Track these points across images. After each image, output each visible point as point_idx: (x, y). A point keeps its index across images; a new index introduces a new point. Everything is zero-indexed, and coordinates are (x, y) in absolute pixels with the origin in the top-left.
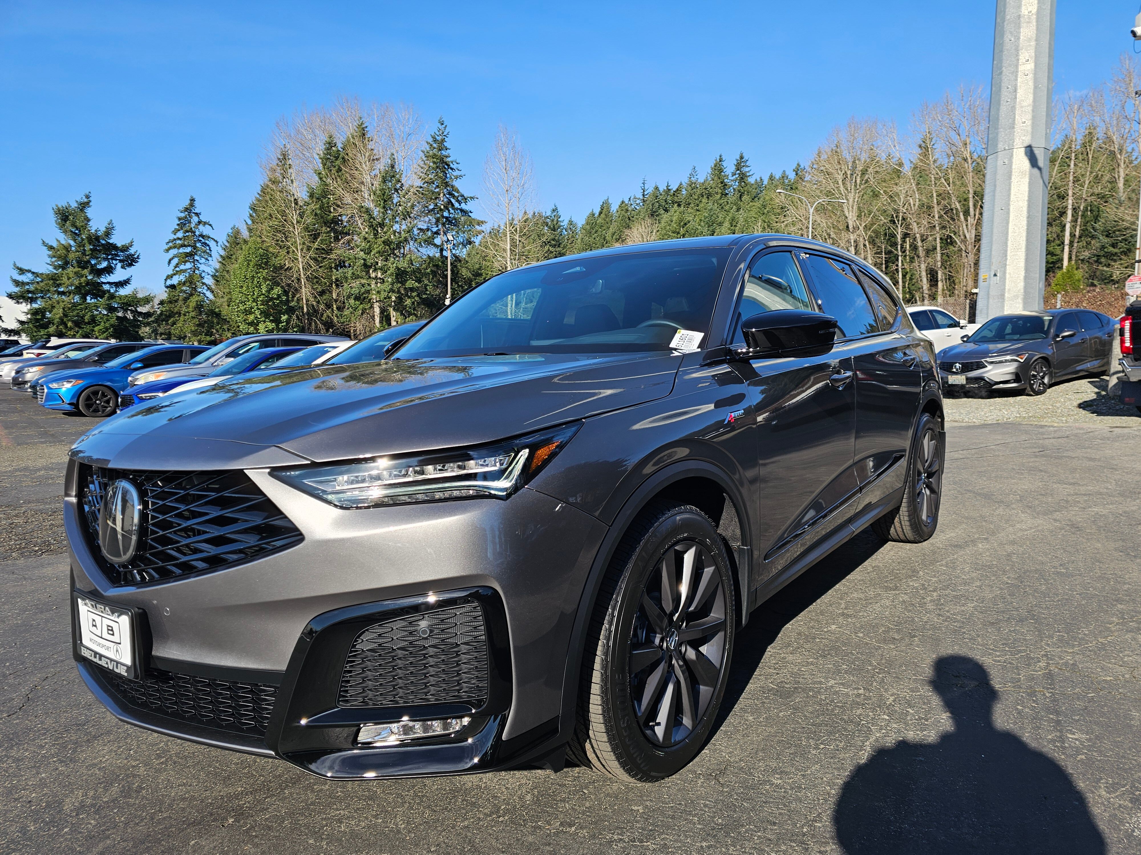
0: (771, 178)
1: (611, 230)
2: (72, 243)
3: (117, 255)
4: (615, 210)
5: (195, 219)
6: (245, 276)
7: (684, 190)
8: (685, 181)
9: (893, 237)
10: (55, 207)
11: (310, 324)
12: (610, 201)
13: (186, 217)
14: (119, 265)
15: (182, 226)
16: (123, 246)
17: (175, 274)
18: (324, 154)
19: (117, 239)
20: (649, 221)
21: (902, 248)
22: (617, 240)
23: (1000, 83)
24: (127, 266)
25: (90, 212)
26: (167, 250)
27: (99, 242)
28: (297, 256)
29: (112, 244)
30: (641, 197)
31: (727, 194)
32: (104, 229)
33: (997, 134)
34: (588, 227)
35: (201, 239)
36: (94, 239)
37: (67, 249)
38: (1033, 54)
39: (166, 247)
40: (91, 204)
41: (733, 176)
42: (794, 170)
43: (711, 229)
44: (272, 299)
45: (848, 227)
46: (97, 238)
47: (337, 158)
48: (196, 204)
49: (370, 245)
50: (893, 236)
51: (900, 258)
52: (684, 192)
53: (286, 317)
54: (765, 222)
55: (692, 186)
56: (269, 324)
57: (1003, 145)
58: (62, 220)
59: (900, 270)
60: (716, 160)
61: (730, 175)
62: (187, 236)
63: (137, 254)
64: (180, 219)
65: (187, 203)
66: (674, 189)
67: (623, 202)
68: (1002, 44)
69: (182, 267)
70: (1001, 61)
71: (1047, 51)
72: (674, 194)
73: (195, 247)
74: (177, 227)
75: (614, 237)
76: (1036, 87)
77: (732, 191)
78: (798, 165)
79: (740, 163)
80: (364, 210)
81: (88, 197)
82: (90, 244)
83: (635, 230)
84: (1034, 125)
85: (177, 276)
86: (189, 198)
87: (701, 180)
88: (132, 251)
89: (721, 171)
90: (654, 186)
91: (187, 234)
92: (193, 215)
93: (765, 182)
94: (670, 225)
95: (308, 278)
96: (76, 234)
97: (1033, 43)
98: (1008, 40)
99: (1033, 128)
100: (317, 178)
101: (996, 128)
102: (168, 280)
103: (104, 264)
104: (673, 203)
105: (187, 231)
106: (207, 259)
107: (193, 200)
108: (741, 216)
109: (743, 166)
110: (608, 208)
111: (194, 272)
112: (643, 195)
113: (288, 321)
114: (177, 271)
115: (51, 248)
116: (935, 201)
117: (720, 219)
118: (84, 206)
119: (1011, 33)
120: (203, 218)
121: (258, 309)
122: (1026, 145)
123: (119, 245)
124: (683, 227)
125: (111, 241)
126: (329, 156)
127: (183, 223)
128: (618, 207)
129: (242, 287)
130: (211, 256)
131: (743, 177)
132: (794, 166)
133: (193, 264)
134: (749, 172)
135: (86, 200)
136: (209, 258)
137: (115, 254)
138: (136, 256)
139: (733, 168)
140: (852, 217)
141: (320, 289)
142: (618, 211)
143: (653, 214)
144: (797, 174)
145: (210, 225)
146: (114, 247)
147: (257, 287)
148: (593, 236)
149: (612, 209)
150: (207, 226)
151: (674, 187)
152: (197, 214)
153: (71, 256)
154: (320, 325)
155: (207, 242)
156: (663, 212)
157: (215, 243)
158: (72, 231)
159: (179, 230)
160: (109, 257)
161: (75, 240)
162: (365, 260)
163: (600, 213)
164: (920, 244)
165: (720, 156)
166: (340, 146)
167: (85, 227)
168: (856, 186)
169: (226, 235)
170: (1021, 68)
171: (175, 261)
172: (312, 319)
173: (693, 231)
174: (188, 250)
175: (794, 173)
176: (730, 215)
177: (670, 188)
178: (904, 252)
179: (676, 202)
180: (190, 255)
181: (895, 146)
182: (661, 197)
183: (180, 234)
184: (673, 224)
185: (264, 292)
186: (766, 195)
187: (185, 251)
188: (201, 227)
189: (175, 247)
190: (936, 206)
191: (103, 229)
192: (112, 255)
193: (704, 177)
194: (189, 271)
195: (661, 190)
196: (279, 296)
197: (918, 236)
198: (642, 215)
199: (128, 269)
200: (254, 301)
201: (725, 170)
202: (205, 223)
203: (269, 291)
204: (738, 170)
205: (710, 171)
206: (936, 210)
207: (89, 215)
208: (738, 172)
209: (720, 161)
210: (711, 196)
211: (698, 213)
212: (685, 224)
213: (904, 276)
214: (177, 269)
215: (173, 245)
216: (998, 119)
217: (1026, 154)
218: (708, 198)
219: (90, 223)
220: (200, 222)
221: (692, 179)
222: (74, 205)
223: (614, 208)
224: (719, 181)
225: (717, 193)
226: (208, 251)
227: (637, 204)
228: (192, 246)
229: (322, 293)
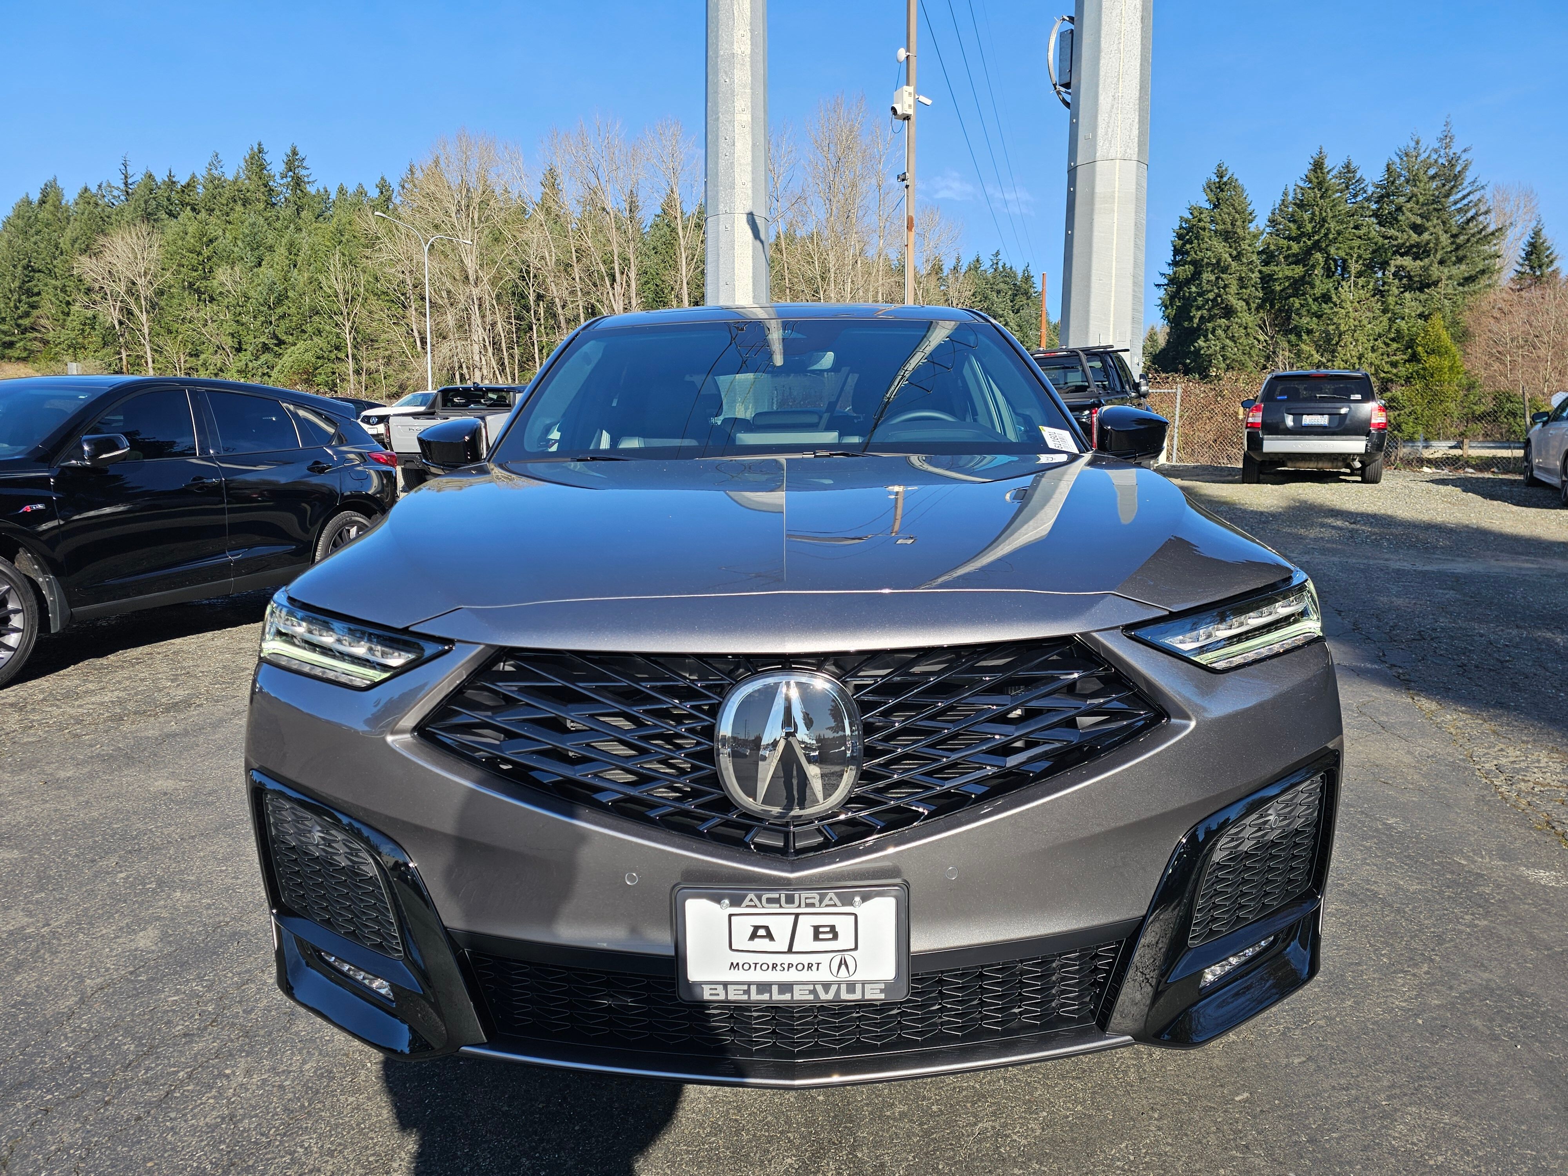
0: (342, 191)
1: (69, 234)
4: (72, 201)
7: (201, 187)
8: (201, 173)
9: (523, 298)
12: (60, 184)
20: (145, 228)
21: (535, 313)
22: (83, 252)
23: (717, 131)
30: (122, 187)
31: (275, 204)
33: (717, 193)
34: (20, 223)
38: (749, 104)
41: (282, 178)
42: (377, 186)
43: (256, 253)
45: (467, 278)
50: (523, 296)
51: (534, 327)
52: (200, 189)
54: (344, 255)
55: (216, 183)
57: (724, 207)
59: (535, 342)
60: (252, 149)
61: (278, 177)
66: (183, 183)
67: (86, 190)
68: (717, 84)
70: (716, 104)
71: (762, 103)
72: (183, 191)
75: (76, 246)
76: (754, 145)
77: (283, 200)
78: (382, 179)
79: (293, 161)
83: (117, 240)
84: (754, 188)
87: (230, 176)
89: (262, 167)
90: (144, 172)
93: (333, 196)
94: (183, 239)
97: (748, 91)
98: (722, 81)
99: (753, 193)
101: (716, 186)
104: (183, 204)
108: (305, 241)
109: (298, 167)
110: (59, 196)
112: (126, 184)
116: (574, 258)
117: (270, 241)
119: (726, 73)
122: (747, 211)
124: (208, 246)
128: (76, 196)
131: (298, 183)
132: (377, 180)
134: (308, 176)
139: (282, 167)
140: (471, 264)
142: (77, 204)
143: (148, 217)
144: (382, 193)
148: (33, 240)
149: (66, 198)
151: (182, 179)
156: (165, 216)
163: (42, 202)
164: (560, 311)
165: (260, 145)
168: (473, 223)
170: (738, 117)
173: (225, 254)
175: (378, 190)
176: (287, 237)
177: (174, 180)
178: (539, 320)
179: (188, 204)
181: (521, 178)
182: (160, 192)
184: (188, 238)
186: (339, 216)
190: (575, 265)
193: (235, 173)
195: (159, 180)
197: (557, 300)
198: (128, 216)
201: (268, 168)
204: (291, 170)
205: (243, 164)
206: (576, 270)
208: (291, 173)
209: (260, 152)
210: (250, 204)
211: (229, 227)
212: (211, 241)
213: (541, 351)
216: (717, 174)
217: (748, 221)
218: (244, 205)
221: (214, 171)
223: (70, 196)
224: (260, 183)
225: (258, 200)
227: (114, 197)
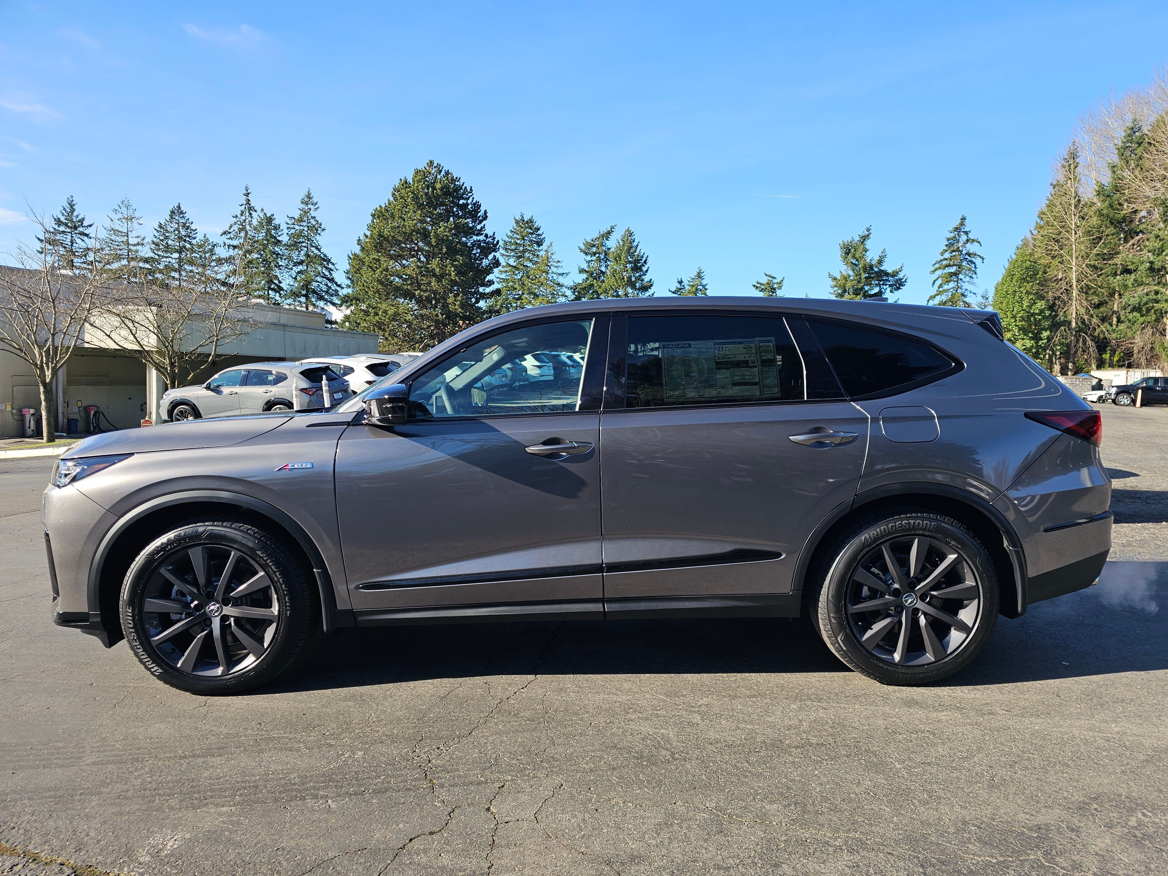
2: (851, 273)
3: (888, 280)
5: (964, 238)
6: (1007, 291)
10: (841, 243)
11: (1078, 341)
13: (955, 237)
14: (889, 289)
15: (949, 245)
16: (893, 272)
17: (937, 295)
18: (1123, 142)
19: (888, 267)
24: (895, 290)
25: (868, 244)
26: (933, 272)
27: (873, 270)
28: (1071, 264)
29: (883, 271)
32: (878, 258)
35: (967, 257)
36: (869, 268)
37: (846, 278)
39: (933, 269)
40: (870, 236)
44: (1033, 314)
46: (871, 267)
47: (1140, 144)
48: (967, 222)
49: (1163, 244)
53: (1048, 333)
56: (1027, 341)
58: (846, 253)
62: (954, 256)
63: (905, 278)
64: (948, 240)
65: (957, 223)
69: (946, 287)
73: (960, 266)
74: (946, 248)
80: (1159, 202)
81: (868, 230)
82: (865, 272)
85: (939, 296)
86: (961, 217)
88: (901, 275)
91: (954, 253)
92: (962, 233)
95: (1082, 290)
96: (855, 264)
100: (1109, 173)
102: (931, 301)
103: (876, 290)
105: (954, 251)
106: (971, 277)
107: (963, 219)
111: (957, 291)
113: (1049, 339)
114: (940, 291)
115: (835, 279)
118: (864, 238)
120: (971, 236)
121: (1016, 326)
123: (890, 271)
125: (882, 268)
126: (1129, 144)
127: (951, 244)
129: (1002, 303)
130: (976, 273)
133: (956, 283)
135: (867, 233)
136: (974, 276)
137: (886, 280)
138: (903, 280)
141: (1096, 300)
145: (978, 242)
146: (887, 274)
147: (1018, 302)
150: (975, 243)
152: (966, 233)
153: (849, 285)
154: (1089, 342)
155: (973, 259)
157: (980, 260)
158: (852, 263)
159: (947, 251)
160: (881, 283)
161: (853, 270)
162: (1152, 263)
166: (1145, 130)
167: (862, 257)
169: (1015, 248)
171: (939, 281)
172: (1080, 335)
174: (953, 269)
180: (956, 274)
183: (947, 255)
185: (1025, 307)
187: (949, 271)
188: (968, 245)
189: (940, 268)
191: (876, 258)
192: (883, 280)
194: (951, 290)
196: (1042, 311)
199: (895, 292)
200: (1014, 317)
202: (973, 241)
203: (1030, 307)
207: (867, 247)
214: (941, 289)
215: (941, 265)
219: (868, 254)
220: (968, 241)
222: (857, 238)
226: (973, 269)
228: (957, 265)
229: (1098, 306)
